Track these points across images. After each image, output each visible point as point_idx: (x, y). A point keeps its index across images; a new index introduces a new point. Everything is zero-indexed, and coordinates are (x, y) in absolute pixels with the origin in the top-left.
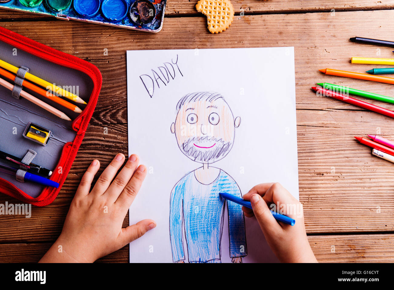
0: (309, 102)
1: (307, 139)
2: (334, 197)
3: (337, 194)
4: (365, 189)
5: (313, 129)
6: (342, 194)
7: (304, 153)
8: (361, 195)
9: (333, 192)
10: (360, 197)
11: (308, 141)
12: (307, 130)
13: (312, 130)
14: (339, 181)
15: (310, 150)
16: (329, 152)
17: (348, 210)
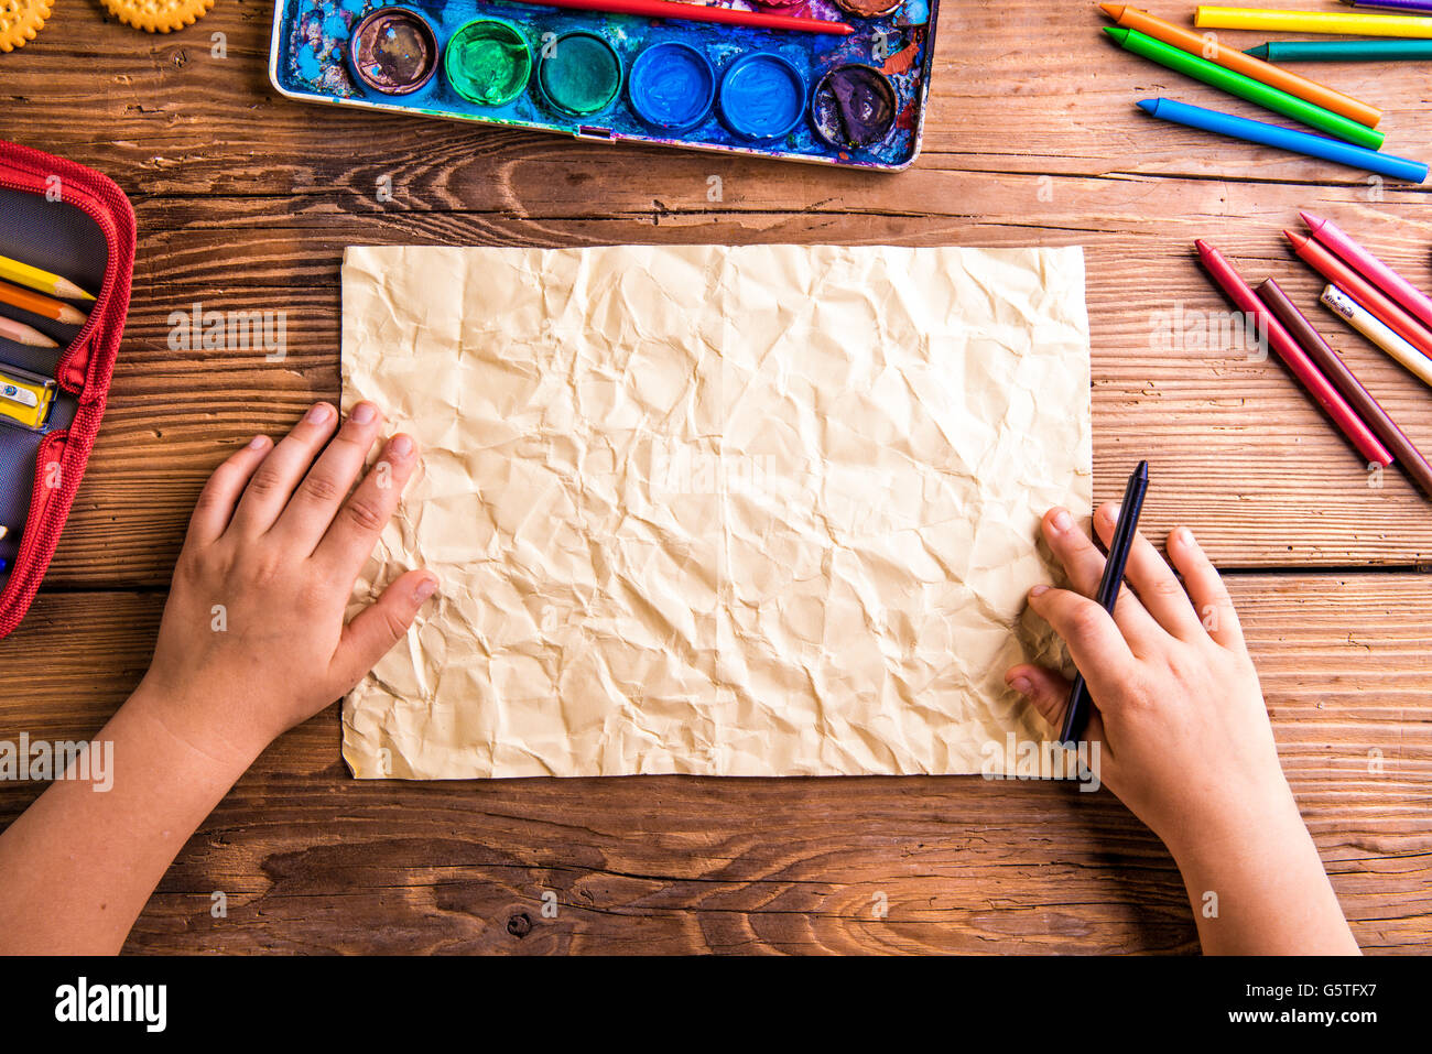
0: (1054, 151)
2: (1125, 455)
3: (1136, 446)
4: (1227, 430)
5: (1064, 238)
6: (1153, 446)
8: (1214, 449)
9: (1123, 441)
10: (1210, 457)
13: (1062, 240)
14: (1142, 406)
16: (1113, 311)
17: (1169, 496)
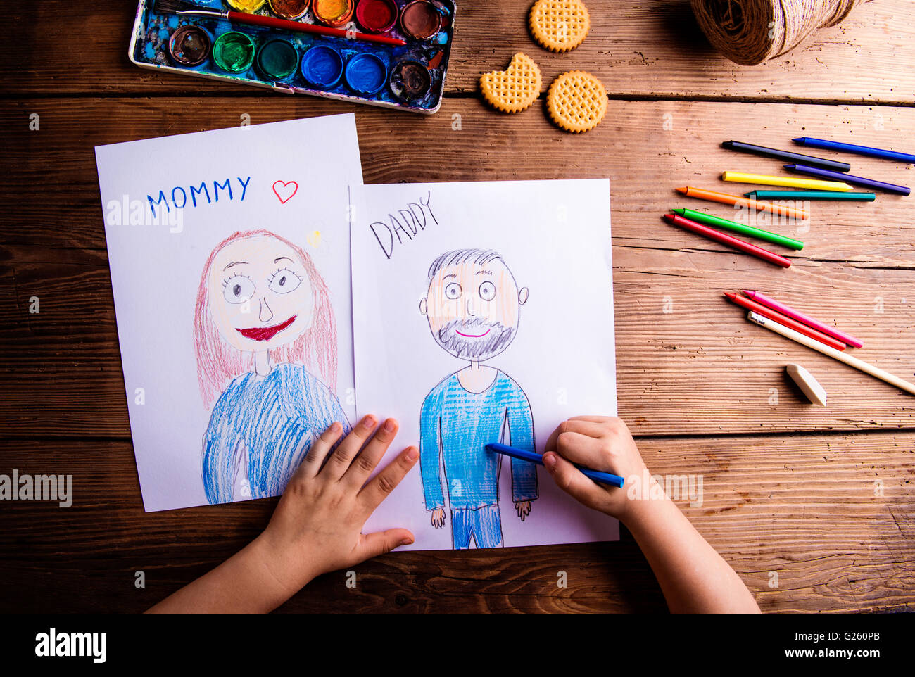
0: (658, 238)
1: (654, 294)
2: (689, 382)
3: (694, 378)
4: (735, 370)
5: (663, 279)
6: (702, 377)
7: (649, 314)
8: (729, 379)
9: (688, 375)
10: (727, 383)
11: (655, 296)
12: (654, 280)
13: (661, 279)
14: (697, 358)
15: (657, 310)
16: (685, 314)
17: (709, 401)
